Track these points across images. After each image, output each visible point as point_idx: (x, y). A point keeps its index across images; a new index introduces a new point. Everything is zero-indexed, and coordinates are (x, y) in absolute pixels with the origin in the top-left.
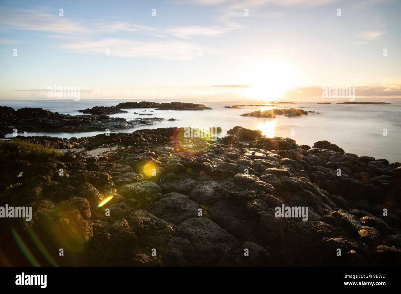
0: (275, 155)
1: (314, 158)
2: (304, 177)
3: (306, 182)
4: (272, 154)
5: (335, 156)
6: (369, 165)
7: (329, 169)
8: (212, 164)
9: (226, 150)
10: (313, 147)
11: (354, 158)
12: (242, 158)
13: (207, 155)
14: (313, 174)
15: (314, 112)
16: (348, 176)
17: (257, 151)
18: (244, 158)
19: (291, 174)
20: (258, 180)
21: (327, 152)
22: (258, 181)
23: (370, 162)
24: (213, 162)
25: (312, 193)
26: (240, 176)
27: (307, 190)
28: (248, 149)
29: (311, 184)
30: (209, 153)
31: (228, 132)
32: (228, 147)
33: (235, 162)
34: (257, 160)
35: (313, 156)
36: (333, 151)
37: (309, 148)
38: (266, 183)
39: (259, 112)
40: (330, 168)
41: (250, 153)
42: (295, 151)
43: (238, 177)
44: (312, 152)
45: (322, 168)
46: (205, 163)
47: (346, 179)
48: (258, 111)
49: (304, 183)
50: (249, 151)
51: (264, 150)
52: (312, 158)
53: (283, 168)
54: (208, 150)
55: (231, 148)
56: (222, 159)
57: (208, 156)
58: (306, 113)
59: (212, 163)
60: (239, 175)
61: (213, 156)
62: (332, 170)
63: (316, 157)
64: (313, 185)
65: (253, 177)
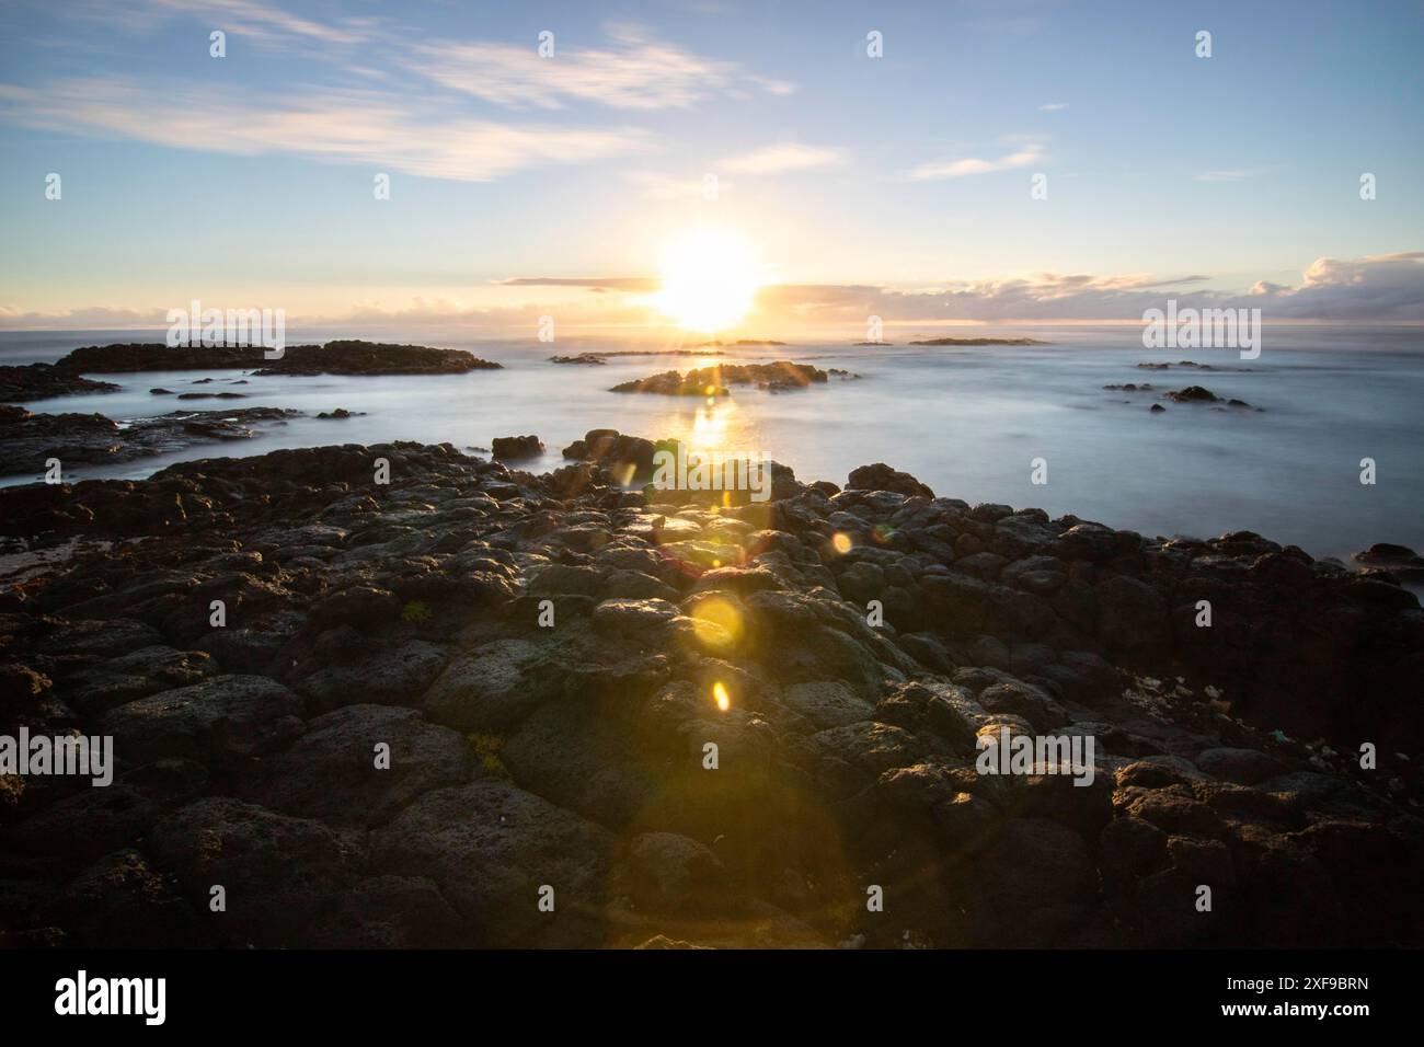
0: (731, 521)
1: (850, 521)
2: (820, 588)
3: (828, 601)
4: (720, 521)
5: (907, 510)
6: (1000, 530)
7: (893, 553)
8: (507, 576)
9: (558, 519)
10: (847, 487)
11: (958, 511)
12: (620, 541)
13: (486, 544)
14: (848, 574)
15: (844, 373)
16: (944, 568)
17: (672, 514)
18: (628, 542)
19: (782, 582)
20: (674, 616)
21: (885, 500)
22: (675, 619)
23: (1000, 521)
24: (512, 568)
25: (844, 635)
26: (613, 608)
27: (830, 629)
28: (639, 509)
29: (842, 606)
30: (496, 536)
31: (567, 453)
32: (571, 508)
33: (594, 562)
34: (670, 544)
35: (844, 515)
36: (902, 496)
37: (835, 489)
38: (703, 621)
39: (673, 376)
40: (895, 550)
41: (646, 524)
42: (794, 503)
43: (606, 611)
44: (844, 503)
45: (872, 553)
46: (478, 576)
47: (939, 577)
48: (670, 372)
49: (820, 607)
50: (643, 516)
51: (694, 508)
52: (843, 522)
53: (757, 565)
54: (492, 525)
55: (580, 510)
56: (545, 554)
57: (490, 546)
58: (820, 377)
59: (509, 571)
60: (608, 605)
61: (512, 547)
62: (902, 554)
63: (855, 517)
64: (848, 609)
65: (660, 606)
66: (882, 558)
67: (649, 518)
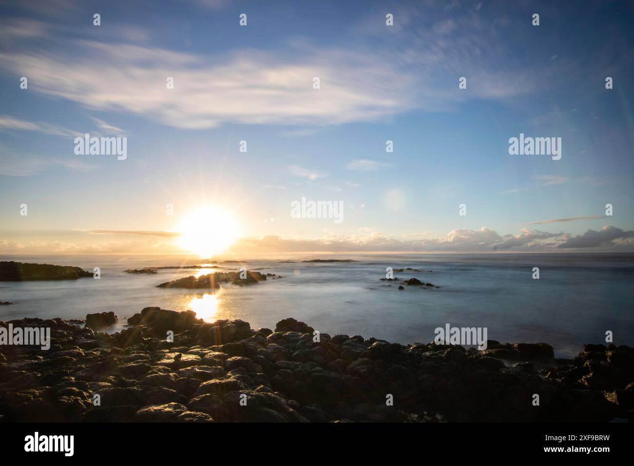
0: (217, 353)
1: (277, 348)
2: (262, 386)
3: (265, 393)
4: (211, 354)
5: (303, 340)
6: (345, 347)
7: (297, 363)
8: (83, 398)
9: (119, 360)
10: (276, 331)
11: (325, 339)
12: (155, 370)
13: (73, 378)
14: (277, 376)
15: (274, 275)
16: (321, 368)
17: (186, 352)
18: (160, 370)
19: (242, 385)
20: (183, 412)
21: (293, 336)
22: (183, 414)
23: (344, 343)
24: (89, 392)
25: (273, 411)
26: (147, 411)
27: (266, 409)
28: (168, 351)
29: (273, 395)
30: (80, 373)
31: (130, 321)
32: (128, 352)
33: (138, 384)
34: (183, 369)
35: (274, 345)
36: (300, 334)
37: (271, 332)
38: (198, 413)
39: (192, 278)
40: (298, 362)
41: (171, 358)
42: (250, 341)
43: (143, 414)
44: (274, 339)
45: (288, 364)
46: (65, 399)
47: (319, 374)
48: (190, 276)
49: (262, 397)
50: (169, 354)
51: (198, 348)
52: (274, 349)
53: (230, 376)
54: (79, 366)
55: (134, 353)
56: (110, 381)
57: (75, 380)
58: (264, 278)
59: (85, 394)
60: (144, 409)
61: (89, 379)
62: (301, 363)
63: (279, 346)
64: (277, 396)
65: (175, 407)
66: (292, 366)
67: (173, 355)
